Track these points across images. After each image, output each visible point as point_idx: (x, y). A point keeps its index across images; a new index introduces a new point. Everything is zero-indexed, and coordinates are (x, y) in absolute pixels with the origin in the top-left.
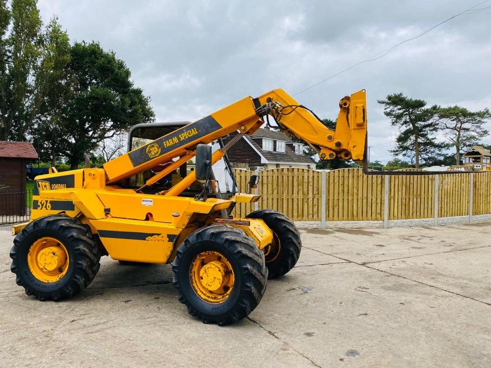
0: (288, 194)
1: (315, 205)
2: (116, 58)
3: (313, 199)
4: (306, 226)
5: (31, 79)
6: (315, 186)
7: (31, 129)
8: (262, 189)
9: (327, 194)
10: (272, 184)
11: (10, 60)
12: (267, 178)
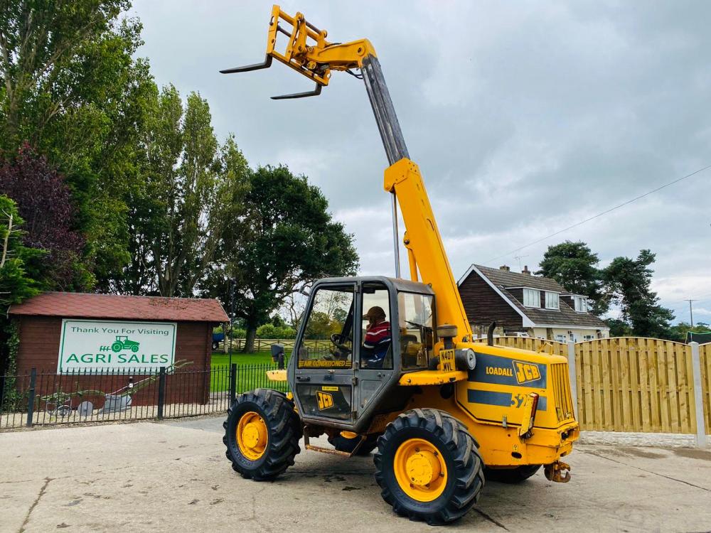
0: (630, 383)
1: (683, 405)
2: (309, 185)
3: (677, 393)
4: (669, 442)
5: (203, 219)
6: (679, 369)
7: (200, 281)
8: (583, 374)
9: (705, 384)
10: (600, 365)
11: (180, 194)
12: (591, 356)
